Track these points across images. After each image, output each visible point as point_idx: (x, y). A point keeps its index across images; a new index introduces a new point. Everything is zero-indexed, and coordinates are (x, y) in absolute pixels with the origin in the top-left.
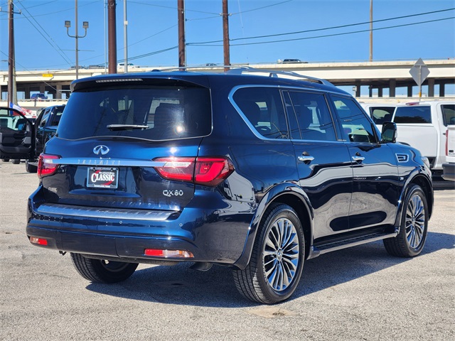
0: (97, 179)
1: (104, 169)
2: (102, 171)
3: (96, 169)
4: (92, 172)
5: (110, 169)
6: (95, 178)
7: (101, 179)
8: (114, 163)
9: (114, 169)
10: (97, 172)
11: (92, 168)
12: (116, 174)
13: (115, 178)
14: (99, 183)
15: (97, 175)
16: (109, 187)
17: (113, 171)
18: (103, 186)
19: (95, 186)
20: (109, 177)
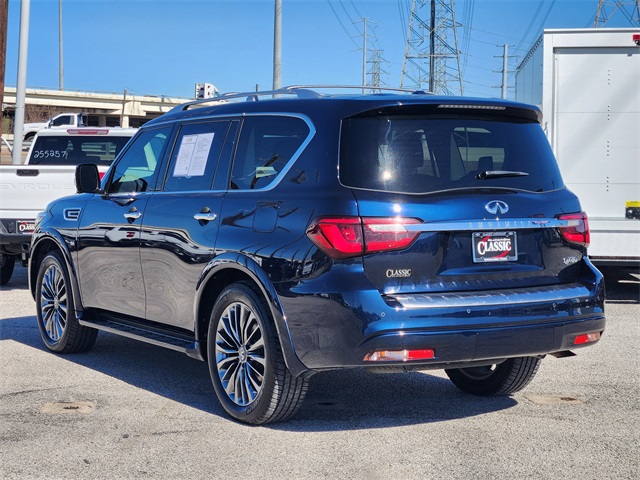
0: (486, 250)
1: (496, 234)
2: (492, 238)
3: (483, 235)
4: (478, 239)
5: (504, 234)
6: (482, 248)
7: (492, 248)
8: (508, 225)
9: (511, 233)
10: (485, 239)
11: (478, 234)
12: (512, 241)
13: (512, 245)
14: (489, 254)
15: (485, 244)
16: (505, 259)
17: (509, 237)
18: (496, 259)
19: (486, 260)
20: (504, 245)
